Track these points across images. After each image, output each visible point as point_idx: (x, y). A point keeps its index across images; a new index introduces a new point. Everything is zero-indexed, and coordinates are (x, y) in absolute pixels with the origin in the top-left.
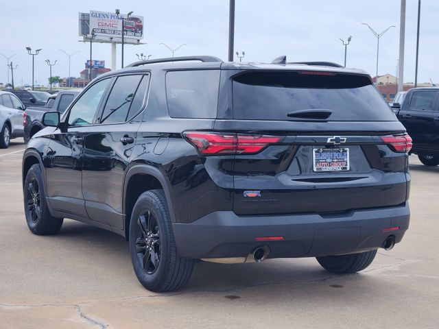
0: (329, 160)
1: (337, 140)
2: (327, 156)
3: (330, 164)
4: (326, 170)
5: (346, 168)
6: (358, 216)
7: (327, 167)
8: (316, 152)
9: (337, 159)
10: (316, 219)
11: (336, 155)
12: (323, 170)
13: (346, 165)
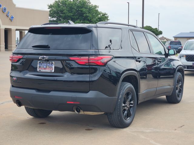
0: (45, 67)
1: (44, 58)
2: (44, 65)
3: (45, 69)
4: (42, 71)
5: (52, 71)
6: (52, 93)
7: (44, 70)
8: (39, 63)
9: (48, 66)
10: (33, 92)
11: (48, 64)
12: (41, 71)
13: (52, 70)
